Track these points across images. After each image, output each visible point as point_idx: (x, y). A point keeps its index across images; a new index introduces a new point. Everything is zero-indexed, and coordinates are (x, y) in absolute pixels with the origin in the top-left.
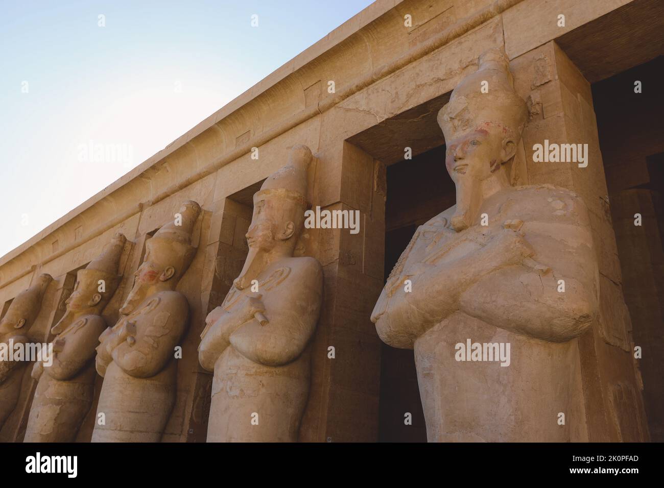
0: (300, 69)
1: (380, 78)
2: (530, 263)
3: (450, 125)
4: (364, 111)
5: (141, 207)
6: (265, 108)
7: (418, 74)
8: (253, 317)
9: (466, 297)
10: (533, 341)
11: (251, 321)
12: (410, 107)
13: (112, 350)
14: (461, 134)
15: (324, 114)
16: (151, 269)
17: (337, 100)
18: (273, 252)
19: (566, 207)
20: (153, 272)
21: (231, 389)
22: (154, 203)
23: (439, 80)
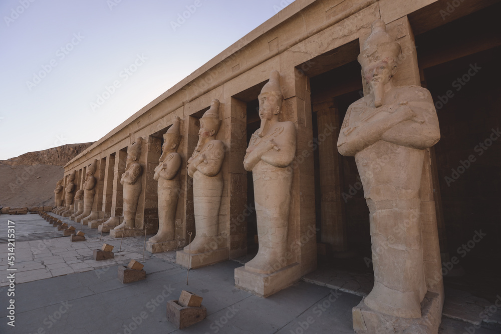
0: (267, 32)
1: (312, 36)
2: (415, 119)
3: (368, 59)
4: (304, 52)
5: (184, 104)
6: (247, 52)
7: (333, 33)
8: (273, 148)
9: (386, 134)
10: (415, 150)
11: (272, 150)
12: (330, 50)
13: (197, 166)
14: (374, 64)
15: (281, 54)
16: (205, 131)
17: (288, 47)
18: (272, 120)
19: (424, 95)
20: (207, 132)
21: (265, 177)
22: (190, 101)
23: (345, 36)
